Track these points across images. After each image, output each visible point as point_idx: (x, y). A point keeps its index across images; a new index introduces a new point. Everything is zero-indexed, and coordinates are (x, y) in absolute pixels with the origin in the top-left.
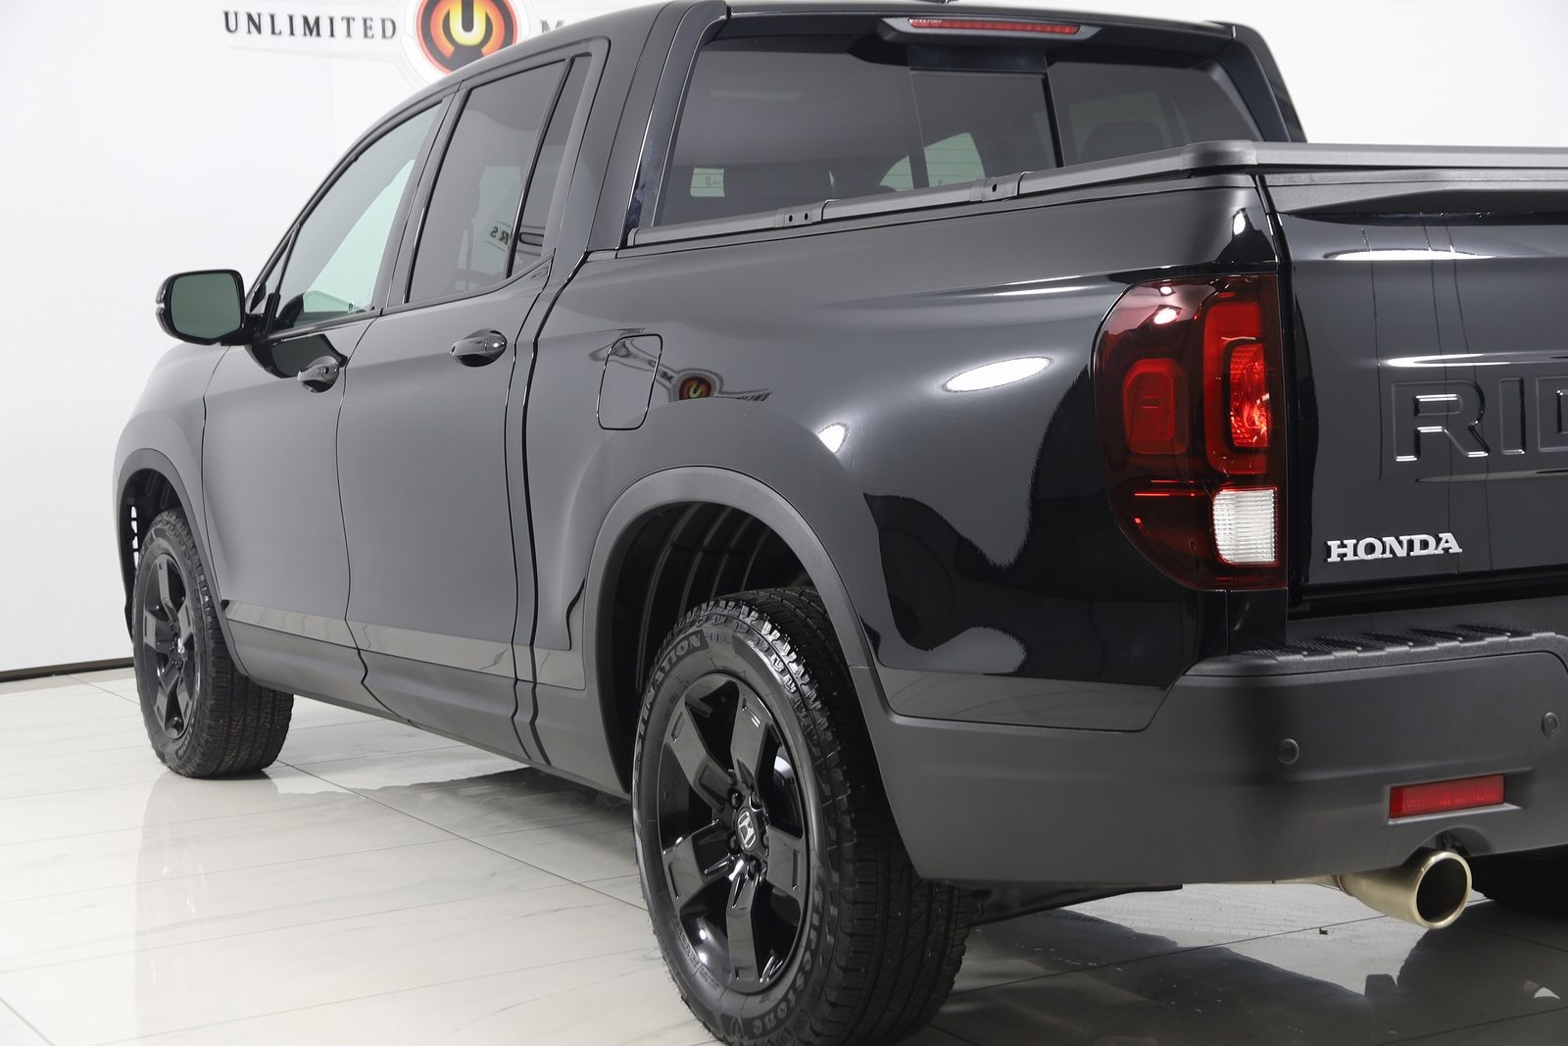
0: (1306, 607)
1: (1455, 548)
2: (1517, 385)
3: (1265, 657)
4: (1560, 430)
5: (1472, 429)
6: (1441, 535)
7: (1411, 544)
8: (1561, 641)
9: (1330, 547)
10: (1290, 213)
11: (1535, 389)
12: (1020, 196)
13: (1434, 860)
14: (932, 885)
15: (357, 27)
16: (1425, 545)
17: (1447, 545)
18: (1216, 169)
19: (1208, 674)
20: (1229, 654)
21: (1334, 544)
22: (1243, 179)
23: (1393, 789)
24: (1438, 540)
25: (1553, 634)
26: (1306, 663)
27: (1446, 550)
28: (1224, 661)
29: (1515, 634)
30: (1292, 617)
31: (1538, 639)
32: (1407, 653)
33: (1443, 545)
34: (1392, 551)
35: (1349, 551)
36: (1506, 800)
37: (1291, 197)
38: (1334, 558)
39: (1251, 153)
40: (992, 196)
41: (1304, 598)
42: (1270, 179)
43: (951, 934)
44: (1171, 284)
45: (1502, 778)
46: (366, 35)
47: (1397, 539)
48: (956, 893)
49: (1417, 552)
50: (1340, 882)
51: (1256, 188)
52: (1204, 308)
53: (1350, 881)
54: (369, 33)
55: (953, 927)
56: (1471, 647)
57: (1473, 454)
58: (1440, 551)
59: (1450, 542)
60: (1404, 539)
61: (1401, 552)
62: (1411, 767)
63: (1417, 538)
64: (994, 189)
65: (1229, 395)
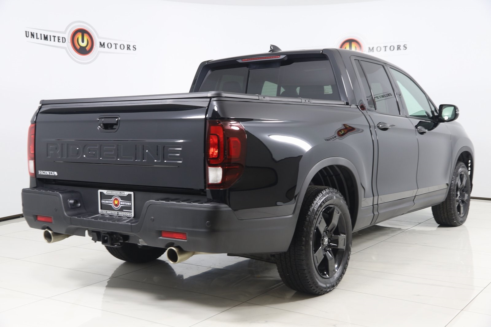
1: (56, 175)
6: (54, 172)
9: (39, 172)
33: (54, 174)
35: (41, 172)
38: (40, 174)
56: (53, 193)
61: (48, 174)
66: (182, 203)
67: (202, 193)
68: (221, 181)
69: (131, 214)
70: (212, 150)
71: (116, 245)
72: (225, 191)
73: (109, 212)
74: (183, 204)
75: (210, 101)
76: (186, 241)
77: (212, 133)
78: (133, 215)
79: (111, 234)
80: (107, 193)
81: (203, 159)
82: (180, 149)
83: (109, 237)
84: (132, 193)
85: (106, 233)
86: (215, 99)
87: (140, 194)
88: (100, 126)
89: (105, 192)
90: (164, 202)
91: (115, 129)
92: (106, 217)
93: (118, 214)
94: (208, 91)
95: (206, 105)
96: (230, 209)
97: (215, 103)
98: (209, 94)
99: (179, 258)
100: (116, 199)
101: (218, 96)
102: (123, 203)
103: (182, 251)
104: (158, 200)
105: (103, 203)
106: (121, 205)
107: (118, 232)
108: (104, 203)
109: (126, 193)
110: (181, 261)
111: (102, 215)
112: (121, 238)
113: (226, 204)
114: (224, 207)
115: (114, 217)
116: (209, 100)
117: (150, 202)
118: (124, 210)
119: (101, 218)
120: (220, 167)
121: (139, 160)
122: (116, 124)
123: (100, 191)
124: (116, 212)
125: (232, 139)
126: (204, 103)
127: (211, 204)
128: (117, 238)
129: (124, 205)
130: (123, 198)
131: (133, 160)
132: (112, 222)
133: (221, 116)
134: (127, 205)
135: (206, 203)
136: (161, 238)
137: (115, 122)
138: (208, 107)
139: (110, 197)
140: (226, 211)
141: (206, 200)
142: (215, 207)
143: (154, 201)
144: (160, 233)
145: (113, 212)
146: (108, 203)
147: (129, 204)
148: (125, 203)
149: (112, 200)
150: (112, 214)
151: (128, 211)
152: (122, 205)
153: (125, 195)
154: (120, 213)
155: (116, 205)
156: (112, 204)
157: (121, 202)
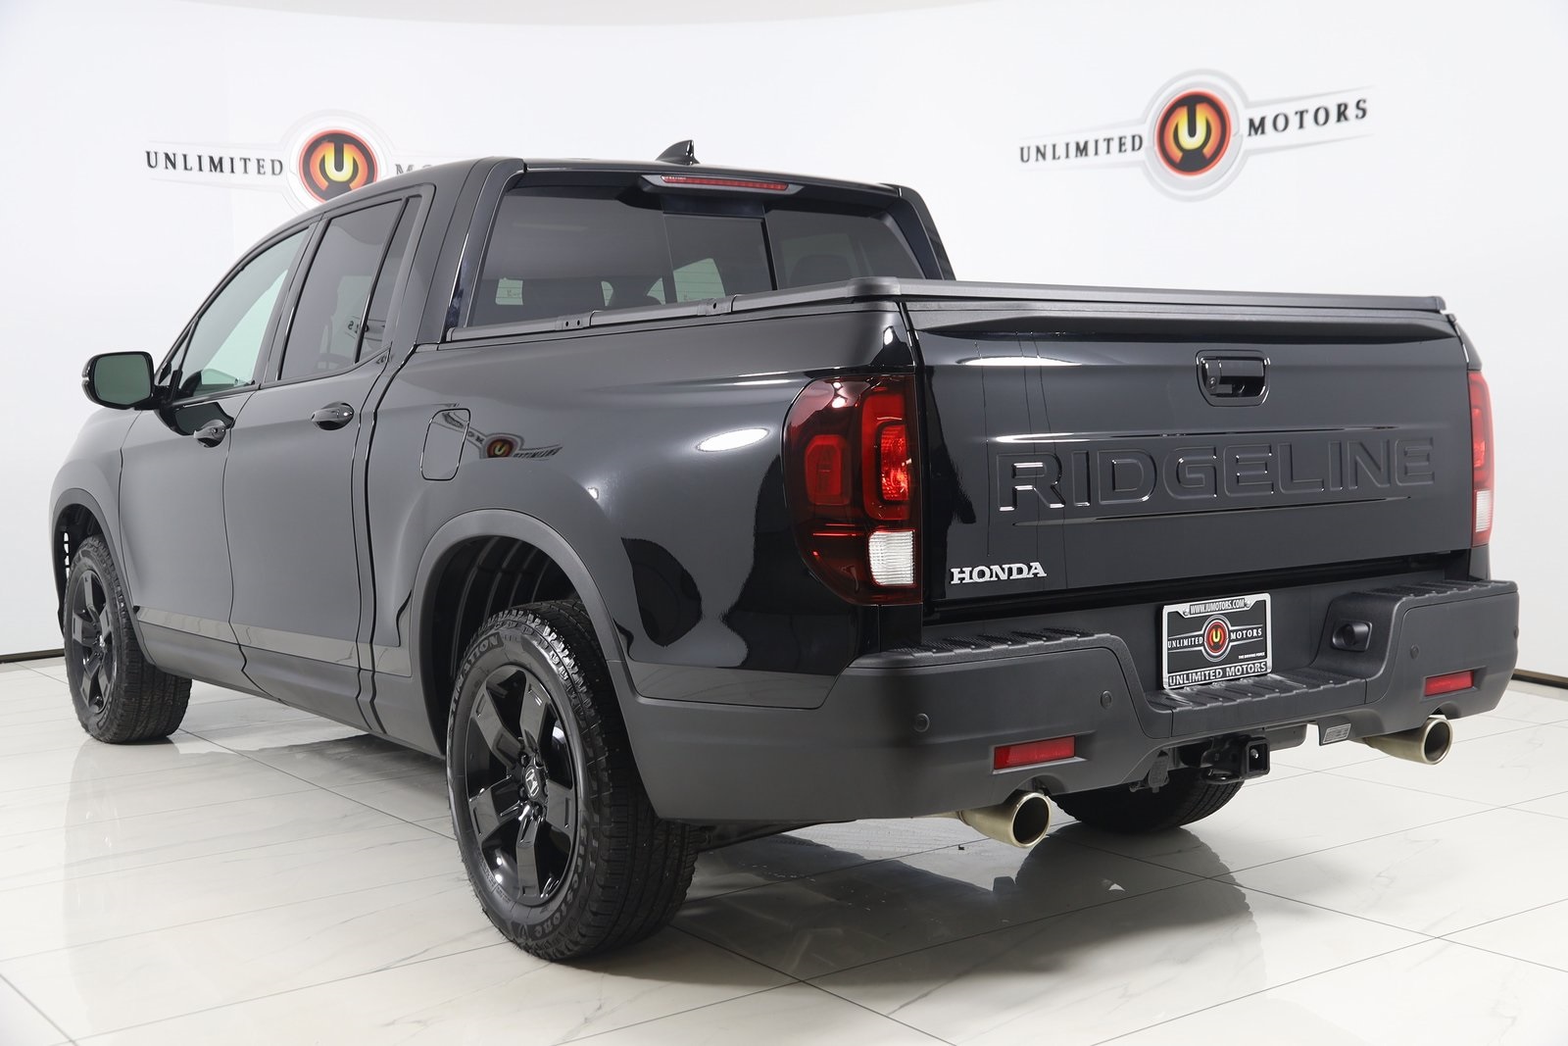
0: (937, 616)
1: (1042, 574)
2: (1085, 456)
3: (906, 654)
4: (1114, 488)
5: (1053, 487)
6: (1031, 564)
7: (1010, 570)
8: (1114, 640)
9: (953, 573)
10: (924, 331)
11: (1097, 459)
12: (733, 313)
13: (1025, 798)
14: (669, 823)
15: (252, 166)
16: (1020, 571)
17: (1036, 571)
18: (871, 297)
19: (865, 666)
20: (881, 651)
21: (955, 571)
22: (890, 305)
23: (996, 749)
24: (1030, 568)
25: (1108, 635)
26: (934, 658)
27: (1035, 574)
28: (877, 657)
29: (1083, 635)
30: (926, 624)
31: (1099, 638)
32: (1007, 650)
33: (1033, 571)
34: (997, 576)
35: (966, 575)
36: (1076, 754)
37: (926, 318)
38: (956, 581)
39: (896, 286)
40: (713, 312)
41: (936, 609)
42: (909, 305)
43: (684, 859)
44: (840, 381)
45: (1072, 739)
46: (259, 172)
47: (1001, 567)
48: (687, 828)
49: (1015, 576)
50: (961, 816)
51: (900, 312)
52: (861, 398)
53: (968, 815)
54: (262, 171)
55: (685, 853)
56: (1052, 645)
57: (1053, 506)
58: (1031, 576)
59: (1038, 569)
60: (1006, 567)
61: (1003, 577)
62: (1009, 732)
63: (1015, 566)
64: (715, 306)
65: (881, 462)
69: (1265, 665)
73: (1197, 675)
78: (1270, 669)
80: (1190, 611)
84: (1266, 597)
89: (1183, 608)
93: (1224, 675)
100: (1217, 627)
102: (1240, 635)
105: (1176, 648)
106: (1230, 641)
108: (1182, 647)
109: (1251, 600)
117: (1405, 603)
118: (1241, 657)
123: (1167, 609)
124: (1218, 669)
129: (1242, 639)
130: (1236, 618)
134: (1252, 637)
136: (1424, 700)
137: (1260, 373)
139: (1197, 623)
145: (1207, 673)
146: (1192, 646)
147: (1257, 633)
148: (1244, 632)
149: (1201, 632)
150: (1205, 680)
151: (1253, 655)
152: (1237, 640)
153: (1245, 609)
154: (1230, 668)
155: (1216, 647)
156: (1203, 645)
157: (1230, 632)
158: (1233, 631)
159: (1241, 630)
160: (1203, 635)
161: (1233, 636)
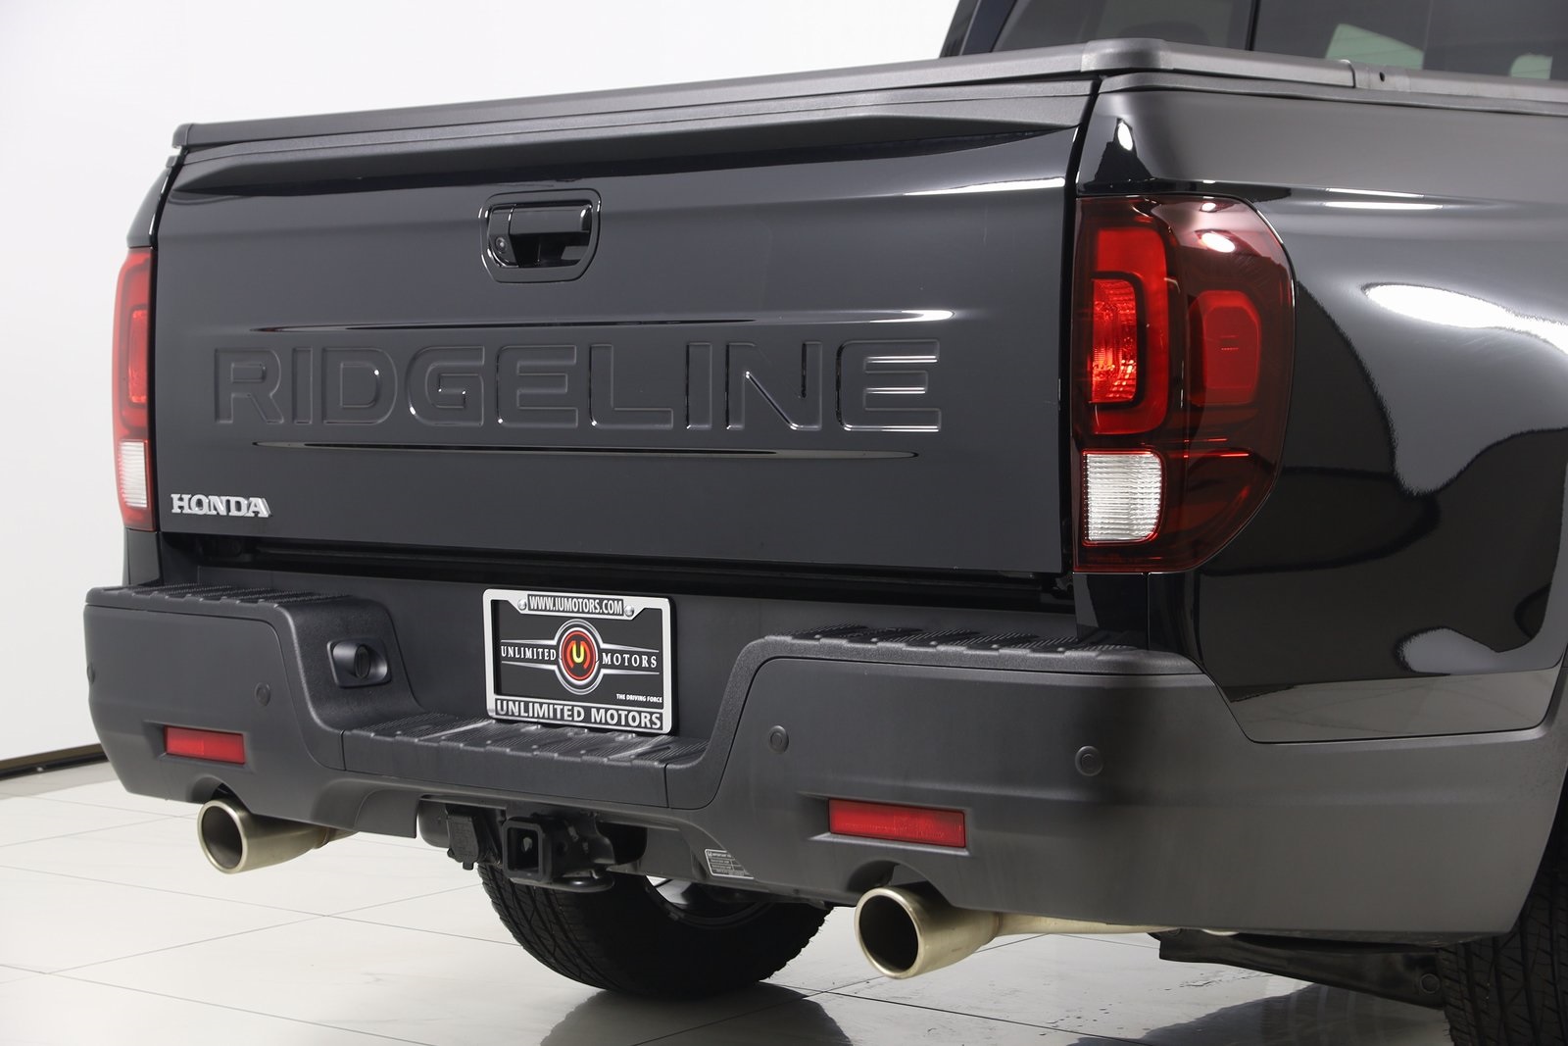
1: (264, 513)
6: (253, 499)
9: (172, 499)
16: (239, 506)
17: (256, 509)
21: (175, 497)
24: (251, 504)
27: (256, 513)
32: (165, 601)
33: (252, 508)
34: (215, 509)
35: (185, 504)
36: (246, 762)
38: (176, 510)
47: (220, 499)
58: (251, 514)
59: (261, 506)
60: (223, 498)
61: (222, 511)
63: (233, 500)
66: (942, 648)
67: (1046, 598)
68: (1155, 531)
69: (660, 718)
70: (1103, 361)
71: (579, 883)
72: (1175, 583)
73: (542, 708)
74: (945, 654)
75: (1094, 95)
76: (964, 853)
77: (1101, 268)
78: (667, 727)
79: (556, 820)
80: (528, 605)
81: (1056, 409)
82: (931, 359)
83: (541, 835)
84: (663, 604)
85: (528, 816)
86: (1120, 82)
87: (705, 610)
88: (496, 248)
89: (518, 598)
90: (844, 643)
91: (574, 262)
92: (525, 734)
93: (587, 718)
94: (1085, 40)
95: (1071, 115)
96: (1205, 681)
97: (1117, 105)
98: (1089, 58)
99: (924, 947)
100: (578, 638)
101: (1138, 65)
102: (617, 660)
103: (940, 909)
104: (810, 636)
105: (507, 658)
106: (603, 666)
107: (592, 812)
108: (514, 659)
109: (634, 605)
110: (934, 963)
111: (499, 721)
112: (607, 841)
113: (1182, 651)
114: (1173, 672)
115: (570, 733)
116: (1086, 87)
117: (768, 644)
118: (621, 697)
119: (499, 739)
120: (1148, 455)
121: (706, 426)
122: (579, 238)
123: (490, 595)
124: (579, 707)
125: (1218, 303)
126: (1061, 108)
127: (1102, 652)
128: (585, 846)
129: (622, 667)
130: (611, 630)
131: (669, 426)
132: (562, 758)
133: (1155, 172)
134: (640, 668)
135: (1069, 646)
136: (824, 837)
137: (578, 228)
138: (1083, 126)
139: (546, 625)
140: (1184, 689)
141: (1072, 635)
142: (1126, 671)
143: (788, 639)
144: (822, 811)
145: (559, 708)
146: (537, 661)
147: (649, 662)
148: (627, 656)
149: (553, 642)
150: (555, 718)
151: (642, 698)
152: (612, 666)
153: (625, 617)
154: (598, 709)
155: (579, 671)
156: (556, 662)
157: (601, 651)
158: (607, 651)
159: (622, 652)
160: (556, 648)
161: (607, 659)
